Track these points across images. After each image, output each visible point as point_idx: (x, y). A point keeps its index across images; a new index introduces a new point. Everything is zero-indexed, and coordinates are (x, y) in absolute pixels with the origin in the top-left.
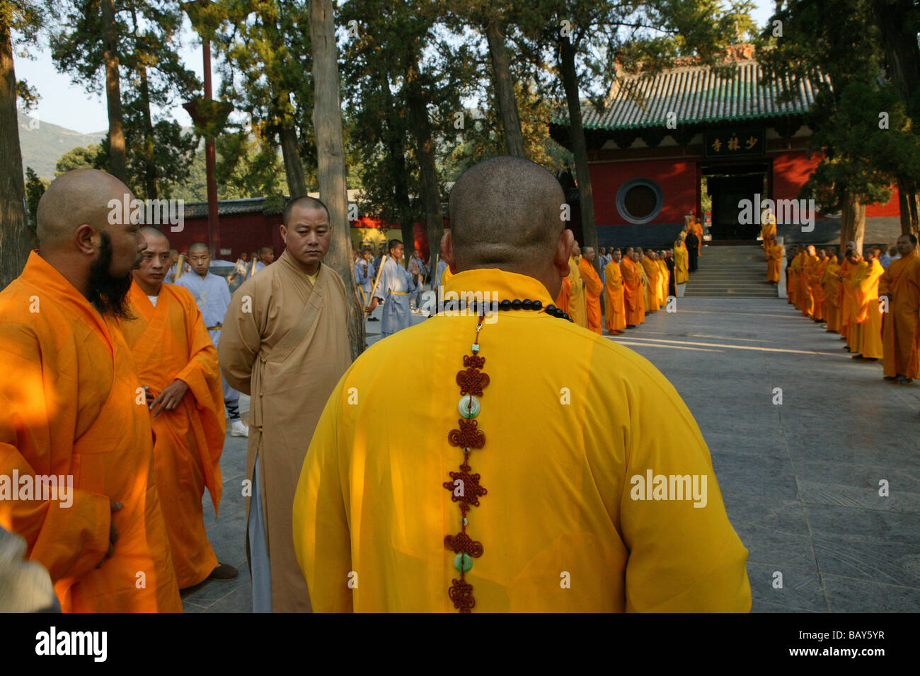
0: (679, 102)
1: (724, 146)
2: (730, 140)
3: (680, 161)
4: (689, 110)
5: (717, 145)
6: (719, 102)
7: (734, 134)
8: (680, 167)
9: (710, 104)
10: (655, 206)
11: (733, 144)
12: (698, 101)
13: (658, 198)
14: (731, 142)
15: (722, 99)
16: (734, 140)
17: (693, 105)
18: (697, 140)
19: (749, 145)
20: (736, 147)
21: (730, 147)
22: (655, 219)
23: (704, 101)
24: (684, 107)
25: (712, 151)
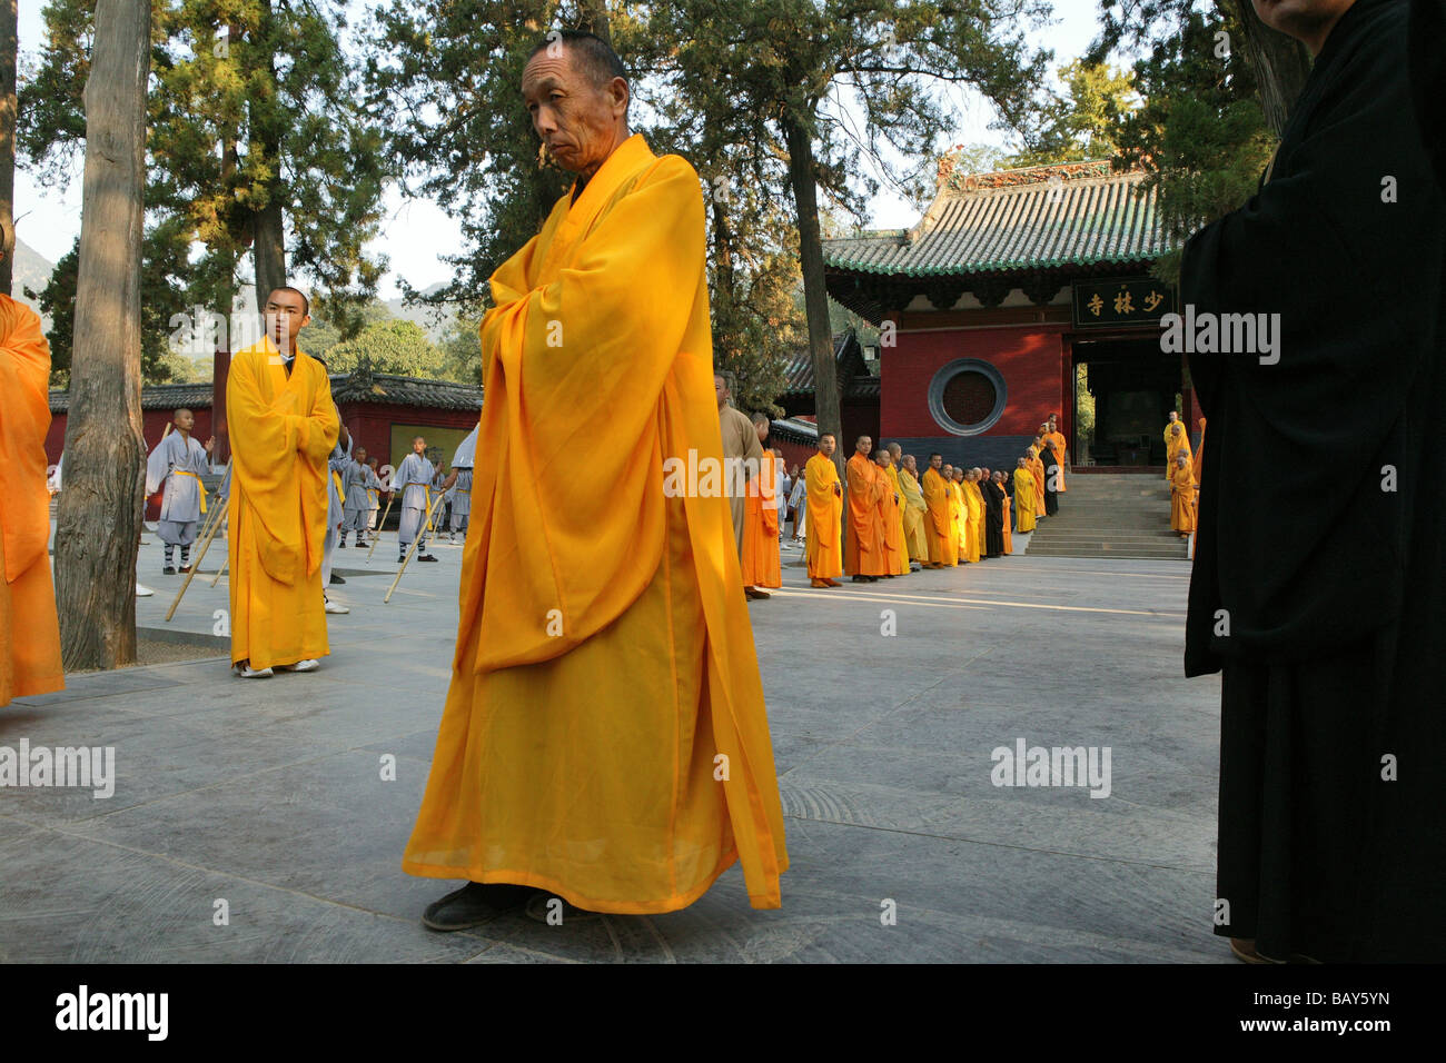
0: (1035, 234)
1: (1108, 307)
2: (1117, 297)
3: (1035, 331)
4: (1049, 246)
5: (1096, 304)
6: (1100, 234)
7: (1123, 287)
8: (1033, 342)
9: (1084, 237)
10: (993, 407)
11: (1123, 304)
12: (1065, 233)
13: (998, 392)
14: (1118, 300)
15: (1106, 230)
16: (1123, 296)
17: (1058, 239)
18: (1064, 296)
19: (1150, 305)
20: (1128, 308)
21: (1118, 308)
22: (992, 428)
23: (1075, 233)
24: (1042, 242)
25: (1087, 314)
